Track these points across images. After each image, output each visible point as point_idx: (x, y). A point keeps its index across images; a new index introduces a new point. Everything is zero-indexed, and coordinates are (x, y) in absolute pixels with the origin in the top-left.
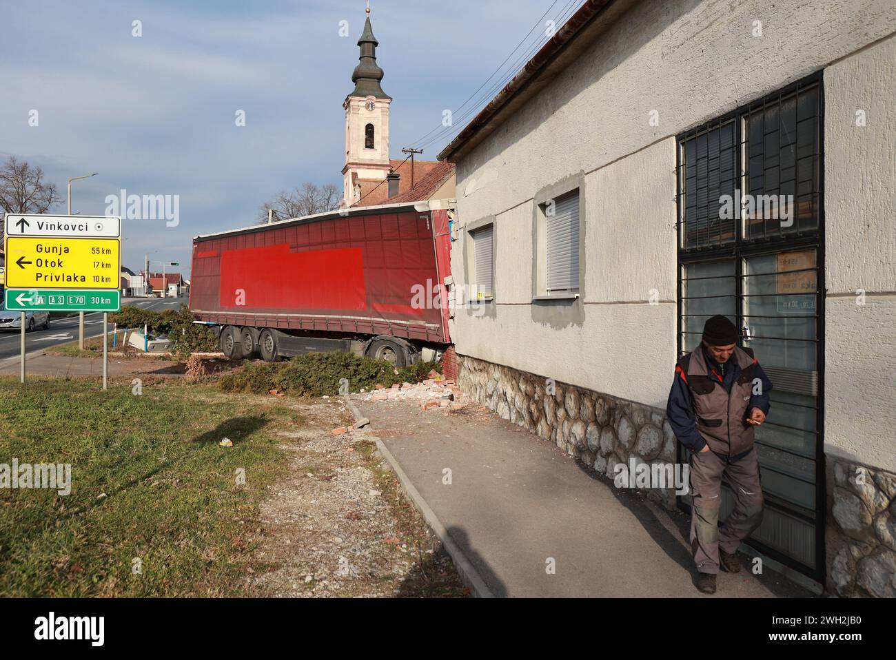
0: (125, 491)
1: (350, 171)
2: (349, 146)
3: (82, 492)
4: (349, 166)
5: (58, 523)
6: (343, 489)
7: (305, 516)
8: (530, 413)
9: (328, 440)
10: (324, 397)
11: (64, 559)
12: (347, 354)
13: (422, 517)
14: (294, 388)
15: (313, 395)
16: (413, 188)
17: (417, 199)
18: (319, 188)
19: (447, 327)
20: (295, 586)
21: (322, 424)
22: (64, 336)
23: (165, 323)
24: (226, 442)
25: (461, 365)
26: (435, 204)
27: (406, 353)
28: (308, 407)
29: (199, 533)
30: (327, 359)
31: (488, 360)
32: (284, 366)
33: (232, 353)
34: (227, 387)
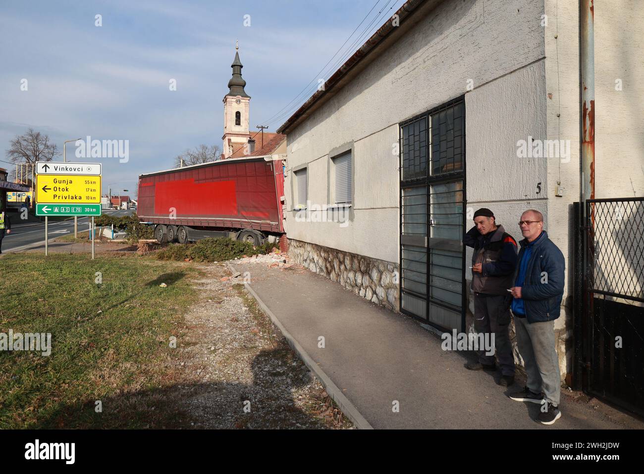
0: (112, 309)
1: (227, 138)
2: (226, 124)
3: (89, 310)
4: (226, 135)
5: (79, 325)
6: (228, 307)
7: (209, 320)
8: (327, 268)
9: (219, 283)
10: (215, 262)
11: (85, 341)
12: (227, 239)
13: (270, 320)
14: (198, 257)
15: (208, 261)
16: (262, 148)
17: (265, 154)
18: (209, 147)
19: (282, 224)
20: (206, 352)
21: (215, 276)
22: (64, 231)
23: (123, 223)
24: (163, 285)
25: (290, 244)
26: (275, 157)
27: (260, 238)
28: (206, 267)
29: (154, 328)
30: (216, 241)
31: (304, 241)
32: (192, 246)
33: (162, 240)
34: (161, 257)
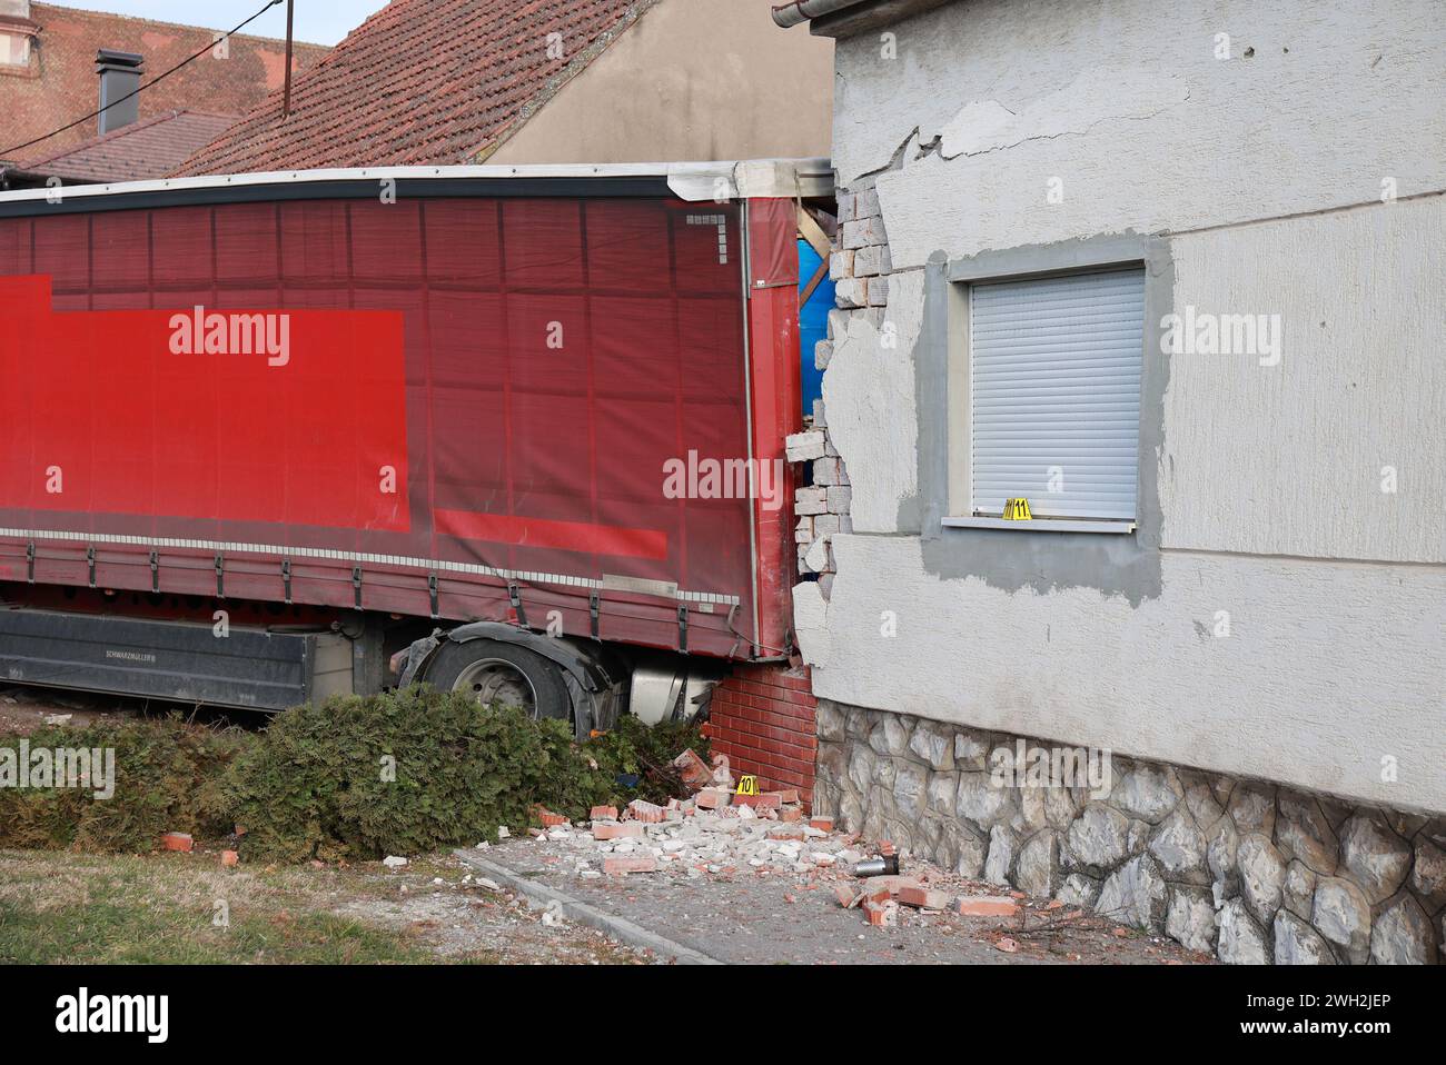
15: (349, 856)
19: (771, 607)
26: (753, 175)
27: (576, 688)
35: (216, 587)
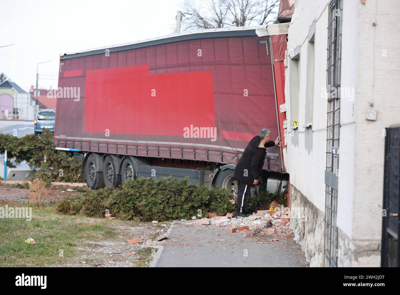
15: (142, 220)
33: (95, 183)
35: (181, 156)
